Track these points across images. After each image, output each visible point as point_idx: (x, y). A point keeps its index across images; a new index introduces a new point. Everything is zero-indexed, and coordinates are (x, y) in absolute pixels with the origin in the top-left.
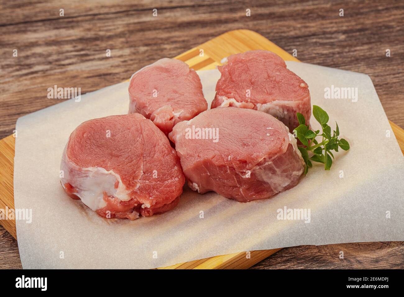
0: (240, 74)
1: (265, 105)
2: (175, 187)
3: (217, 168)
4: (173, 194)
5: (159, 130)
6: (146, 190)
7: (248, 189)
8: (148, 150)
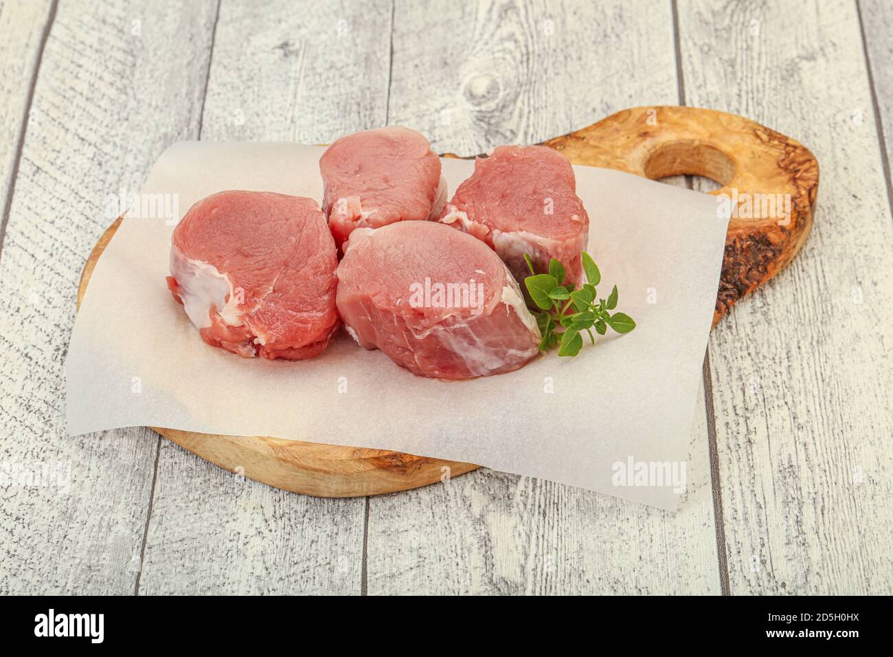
0: (494, 177)
1: (506, 234)
2: (313, 325)
3: (381, 313)
4: (305, 334)
5: (329, 233)
7: (427, 358)
8: (297, 259)
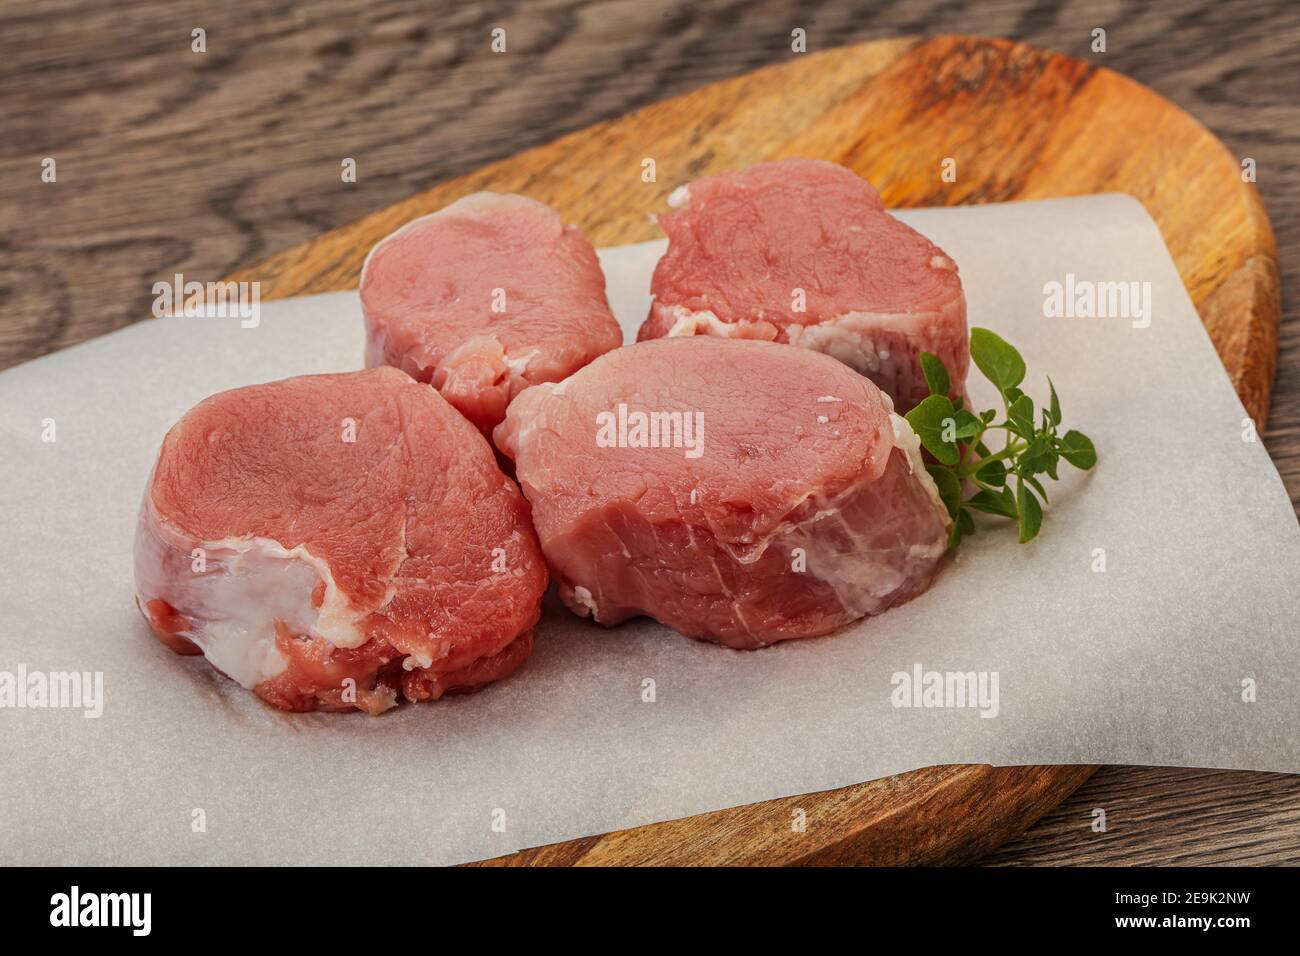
0: (729, 234)
1: (815, 329)
2: (516, 597)
3: (655, 533)
4: (507, 620)
5: (459, 417)
6: (416, 609)
7: (760, 604)
8: (421, 482)
